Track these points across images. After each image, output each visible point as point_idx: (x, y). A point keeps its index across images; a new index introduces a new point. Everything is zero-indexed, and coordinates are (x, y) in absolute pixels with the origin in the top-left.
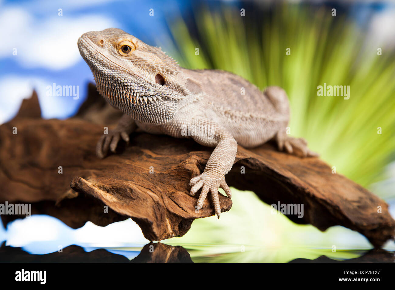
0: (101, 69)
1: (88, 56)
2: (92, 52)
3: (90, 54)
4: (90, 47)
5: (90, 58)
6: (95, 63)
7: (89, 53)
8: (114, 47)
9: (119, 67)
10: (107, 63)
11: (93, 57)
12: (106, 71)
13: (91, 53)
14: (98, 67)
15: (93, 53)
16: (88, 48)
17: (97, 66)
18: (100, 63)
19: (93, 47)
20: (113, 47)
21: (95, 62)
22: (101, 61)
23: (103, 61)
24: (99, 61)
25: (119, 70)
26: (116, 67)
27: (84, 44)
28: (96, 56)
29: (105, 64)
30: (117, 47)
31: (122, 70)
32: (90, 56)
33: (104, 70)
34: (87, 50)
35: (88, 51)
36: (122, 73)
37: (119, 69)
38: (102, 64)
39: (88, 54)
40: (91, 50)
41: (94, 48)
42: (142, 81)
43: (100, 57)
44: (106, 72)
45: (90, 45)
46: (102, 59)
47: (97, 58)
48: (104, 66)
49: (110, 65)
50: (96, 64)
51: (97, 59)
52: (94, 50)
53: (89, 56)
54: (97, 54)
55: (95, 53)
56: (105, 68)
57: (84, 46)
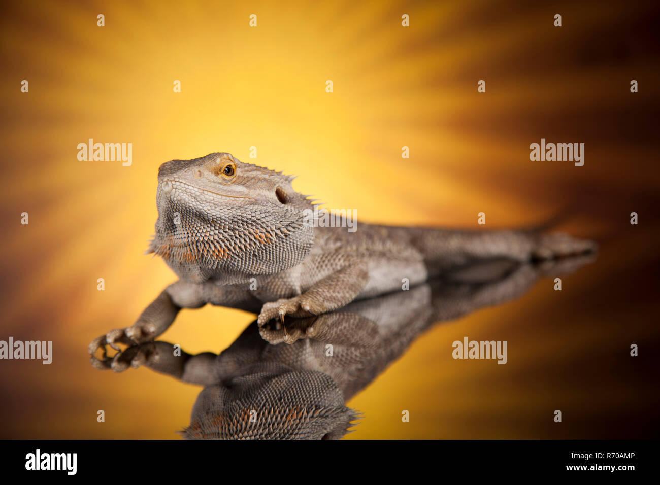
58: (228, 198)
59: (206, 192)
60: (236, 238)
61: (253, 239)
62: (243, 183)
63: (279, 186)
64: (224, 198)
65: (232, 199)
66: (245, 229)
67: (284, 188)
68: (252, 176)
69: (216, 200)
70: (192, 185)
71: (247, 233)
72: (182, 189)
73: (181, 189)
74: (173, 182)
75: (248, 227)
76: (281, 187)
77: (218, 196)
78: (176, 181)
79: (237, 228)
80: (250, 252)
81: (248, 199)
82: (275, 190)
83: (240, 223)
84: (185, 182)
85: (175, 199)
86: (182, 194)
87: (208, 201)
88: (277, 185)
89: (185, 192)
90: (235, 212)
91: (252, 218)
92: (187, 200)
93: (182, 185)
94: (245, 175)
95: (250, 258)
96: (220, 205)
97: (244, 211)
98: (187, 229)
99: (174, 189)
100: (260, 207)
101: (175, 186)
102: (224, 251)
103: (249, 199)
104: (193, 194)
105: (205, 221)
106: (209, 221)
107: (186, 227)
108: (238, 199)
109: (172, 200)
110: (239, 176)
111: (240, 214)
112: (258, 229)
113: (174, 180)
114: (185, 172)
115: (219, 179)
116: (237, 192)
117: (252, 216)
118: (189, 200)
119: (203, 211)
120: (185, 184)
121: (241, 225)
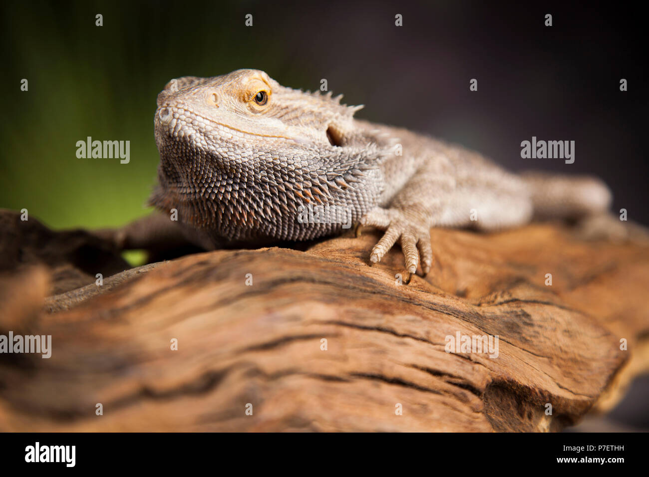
0: (233, 158)
1: (198, 140)
2: (207, 127)
3: (204, 133)
4: (199, 118)
5: (204, 142)
6: (218, 150)
7: (201, 132)
8: (240, 101)
9: (265, 138)
10: (241, 139)
11: (211, 137)
12: (244, 157)
13: (204, 131)
14: (226, 155)
15: (209, 128)
16: (196, 123)
17: (223, 154)
18: (228, 144)
19: (205, 117)
20: (237, 100)
21: (217, 146)
22: (229, 139)
23: (232, 138)
24: (227, 142)
25: (268, 146)
26: (260, 141)
27: (183, 117)
28: (217, 133)
29: (237, 143)
30: (246, 99)
31: (273, 142)
32: (203, 138)
33: (239, 157)
34: (194, 129)
35: (197, 128)
36: (275, 149)
37: (267, 142)
38: (231, 146)
39: (198, 135)
40: (203, 125)
41: (207, 119)
42: (319, 151)
43: (225, 133)
44: (246, 160)
45: (197, 115)
46: (230, 136)
47: (219, 137)
48: (237, 148)
49: (248, 141)
50: (220, 150)
51: (221, 139)
52: (208, 122)
53: (201, 140)
54: (217, 129)
55: (213, 129)
56: (239, 151)
57: (184, 123)
58: (254, 137)
59: (221, 127)
60: (267, 196)
61: (293, 197)
62: (279, 115)
63: (332, 122)
64: (248, 136)
65: (261, 138)
66: (279, 183)
67: (339, 125)
68: (294, 107)
69: (237, 139)
70: (201, 115)
71: (283, 189)
72: (187, 119)
73: (185, 121)
74: (175, 110)
75: (284, 180)
76: (335, 125)
77: (238, 133)
78: (179, 108)
79: (267, 179)
80: (290, 217)
81: (284, 139)
82: (326, 128)
83: (271, 174)
84: (191, 110)
85: (176, 134)
86: (187, 128)
87: (225, 139)
88: (329, 121)
89: (191, 125)
90: (264, 158)
91: (289, 166)
92: (194, 137)
93: (188, 114)
94: (284, 105)
95: (289, 225)
96: (242, 146)
97: (278, 157)
98: (194, 181)
99: (175, 121)
100: (301, 152)
101: (177, 116)
102: (249, 214)
103: (287, 139)
104: (202, 129)
105: (221, 169)
106: (225, 168)
107: (192, 178)
108: (268, 139)
109: (172, 136)
110: (274, 106)
111: (271, 160)
112: (299, 182)
113: (176, 107)
114: (194, 94)
115: (244, 107)
116: (268, 129)
117: (289, 164)
118: (197, 137)
119: (217, 153)
120: (191, 113)
121: (273, 177)
